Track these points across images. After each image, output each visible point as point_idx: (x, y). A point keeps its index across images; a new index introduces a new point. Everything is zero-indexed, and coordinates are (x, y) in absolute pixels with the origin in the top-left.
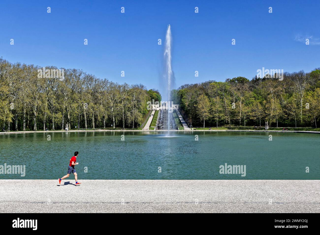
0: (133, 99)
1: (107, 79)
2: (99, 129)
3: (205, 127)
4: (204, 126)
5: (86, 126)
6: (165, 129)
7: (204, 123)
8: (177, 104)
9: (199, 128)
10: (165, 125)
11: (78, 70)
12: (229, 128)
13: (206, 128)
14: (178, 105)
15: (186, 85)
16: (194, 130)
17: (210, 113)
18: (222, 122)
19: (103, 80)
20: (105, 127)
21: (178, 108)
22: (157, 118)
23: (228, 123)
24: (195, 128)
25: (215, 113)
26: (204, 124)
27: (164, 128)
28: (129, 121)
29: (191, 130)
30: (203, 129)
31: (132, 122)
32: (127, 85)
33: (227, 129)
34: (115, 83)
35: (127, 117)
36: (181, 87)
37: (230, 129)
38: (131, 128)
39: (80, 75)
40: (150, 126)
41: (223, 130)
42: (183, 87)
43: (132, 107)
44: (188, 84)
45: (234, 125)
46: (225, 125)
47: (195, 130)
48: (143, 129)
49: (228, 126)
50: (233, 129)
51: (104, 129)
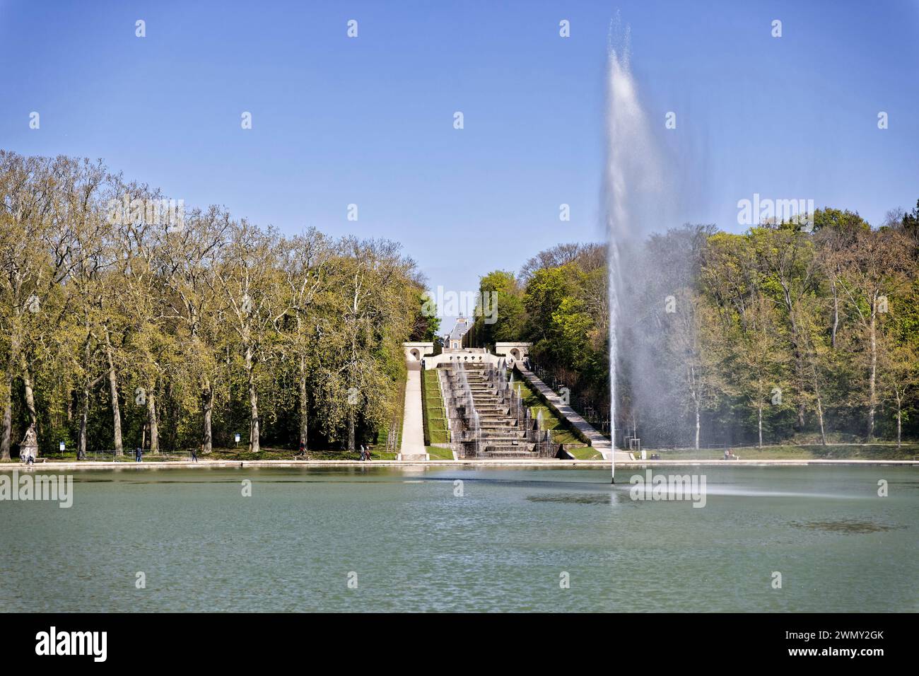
0: (352, 307)
1: (222, 211)
2: (179, 455)
3: (703, 446)
4: (697, 439)
5: (118, 440)
6: (507, 455)
7: (698, 426)
8: (520, 340)
9: (670, 453)
10: (496, 435)
11: (81, 164)
12: (819, 452)
13: (708, 451)
14: (525, 344)
15: (562, 249)
16: (652, 458)
17: (729, 376)
18: (783, 422)
19: (201, 215)
20: (210, 445)
21: (525, 359)
22: (440, 402)
23: (810, 427)
24: (654, 452)
25: (753, 378)
26: (698, 433)
27: (494, 449)
28: (336, 417)
29: (635, 461)
30: (692, 454)
31: (347, 423)
32: (320, 236)
33: (809, 454)
34: (264, 229)
35: (324, 394)
36: (539, 261)
37: (826, 453)
38: (336, 449)
39: (88, 190)
40: (427, 443)
41: (793, 458)
42: (547, 258)
43: (348, 347)
44: (575, 243)
45: (837, 435)
46: (797, 435)
47: (656, 458)
48: (400, 455)
49: (811, 439)
50: (837, 453)
51: (208, 456)
